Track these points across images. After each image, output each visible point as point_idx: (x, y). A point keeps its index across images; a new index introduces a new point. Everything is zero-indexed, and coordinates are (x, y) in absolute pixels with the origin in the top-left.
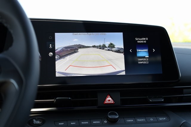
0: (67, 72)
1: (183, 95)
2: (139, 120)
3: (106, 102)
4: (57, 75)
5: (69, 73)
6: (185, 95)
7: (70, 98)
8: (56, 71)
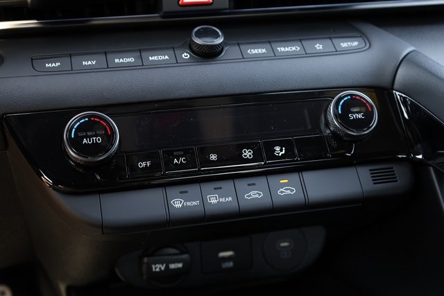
2: (283, 49)
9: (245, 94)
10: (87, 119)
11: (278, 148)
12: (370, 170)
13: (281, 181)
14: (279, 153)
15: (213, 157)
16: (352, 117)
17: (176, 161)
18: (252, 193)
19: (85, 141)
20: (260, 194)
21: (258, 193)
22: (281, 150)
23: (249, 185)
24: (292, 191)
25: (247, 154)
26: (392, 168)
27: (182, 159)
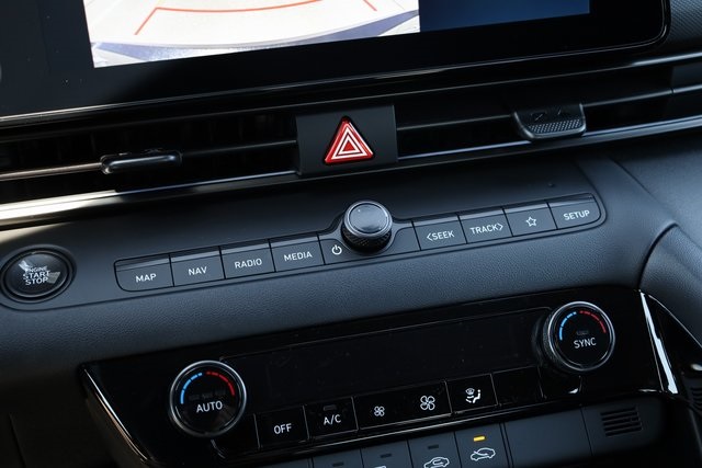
0: (143, 40)
1: (669, 92)
2: (478, 230)
3: (334, 157)
4: (100, 59)
5: (154, 48)
6: (675, 91)
7: (172, 158)
8: (92, 40)
9: (425, 309)
10: (200, 374)
11: (470, 392)
12: (602, 414)
13: (476, 439)
14: (472, 399)
15: (379, 411)
16: (578, 344)
17: (326, 421)
18: (433, 460)
19: (199, 408)
20: (445, 462)
21: (442, 460)
22: (476, 395)
23: (430, 448)
24: (490, 453)
25: (428, 403)
26: (633, 409)
27: (335, 417)
